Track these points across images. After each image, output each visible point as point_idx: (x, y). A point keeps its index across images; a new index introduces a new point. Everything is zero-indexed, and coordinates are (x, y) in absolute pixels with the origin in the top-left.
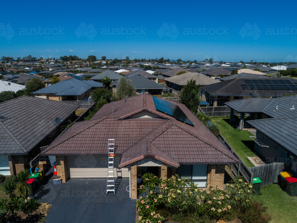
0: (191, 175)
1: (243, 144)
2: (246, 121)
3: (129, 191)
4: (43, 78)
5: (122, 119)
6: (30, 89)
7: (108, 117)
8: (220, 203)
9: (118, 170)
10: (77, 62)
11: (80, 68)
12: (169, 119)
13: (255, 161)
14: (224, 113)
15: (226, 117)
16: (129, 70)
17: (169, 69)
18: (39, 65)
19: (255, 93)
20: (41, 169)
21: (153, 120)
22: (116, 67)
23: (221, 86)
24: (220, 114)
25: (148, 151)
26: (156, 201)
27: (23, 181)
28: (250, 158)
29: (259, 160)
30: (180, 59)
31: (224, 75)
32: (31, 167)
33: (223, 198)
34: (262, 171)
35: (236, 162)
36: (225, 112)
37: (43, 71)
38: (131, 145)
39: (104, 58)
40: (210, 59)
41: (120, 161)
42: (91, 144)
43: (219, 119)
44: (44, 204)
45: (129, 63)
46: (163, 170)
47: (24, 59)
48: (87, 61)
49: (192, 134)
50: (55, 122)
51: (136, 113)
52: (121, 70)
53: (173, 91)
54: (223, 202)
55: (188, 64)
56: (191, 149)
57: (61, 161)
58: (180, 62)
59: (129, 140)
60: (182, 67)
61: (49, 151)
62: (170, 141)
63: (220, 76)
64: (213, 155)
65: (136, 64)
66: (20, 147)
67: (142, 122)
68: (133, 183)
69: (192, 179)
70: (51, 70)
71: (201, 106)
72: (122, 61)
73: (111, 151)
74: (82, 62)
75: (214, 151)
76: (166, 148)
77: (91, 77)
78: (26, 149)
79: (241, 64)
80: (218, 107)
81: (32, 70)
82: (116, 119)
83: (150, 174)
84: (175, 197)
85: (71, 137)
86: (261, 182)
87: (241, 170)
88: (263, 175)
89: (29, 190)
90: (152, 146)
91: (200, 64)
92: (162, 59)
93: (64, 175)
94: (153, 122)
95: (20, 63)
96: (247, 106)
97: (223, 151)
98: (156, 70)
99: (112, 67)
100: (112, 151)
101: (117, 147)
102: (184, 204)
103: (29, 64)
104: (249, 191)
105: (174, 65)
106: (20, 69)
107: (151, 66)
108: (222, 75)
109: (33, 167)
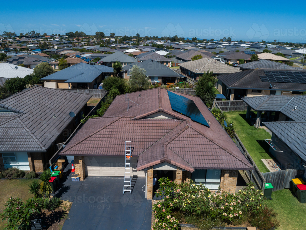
0: (205, 177)
1: (258, 144)
2: (263, 123)
3: (145, 191)
4: (48, 57)
5: (138, 119)
6: (39, 74)
7: (124, 116)
8: (232, 209)
9: (134, 169)
10: (83, 39)
11: (87, 46)
12: (185, 120)
13: (269, 164)
14: (241, 108)
15: (242, 112)
16: (140, 50)
17: (183, 49)
18: (43, 42)
19: (275, 87)
20: (60, 167)
21: (169, 120)
22: (125, 45)
23: (239, 77)
24: (236, 109)
25: (165, 156)
26: (172, 205)
27: (46, 181)
28: (264, 161)
29: (273, 162)
30: (196, 37)
31: (243, 59)
32: (51, 165)
33: (235, 204)
34: (274, 177)
35: (250, 168)
36: (241, 106)
37: (48, 49)
38: (147, 146)
39: (112, 35)
40: (229, 38)
41: (137, 164)
42: (108, 145)
43: (235, 114)
44: (65, 201)
45: (140, 41)
46: (178, 173)
47: (28, 35)
48: (95, 38)
49: (207, 137)
50: (69, 116)
51: (152, 113)
52: (131, 49)
53: (187, 79)
54: (234, 207)
55: (205, 43)
56: (206, 154)
57: (79, 161)
58: (195, 41)
59: (145, 142)
60: (197, 47)
61: (68, 151)
62: (185, 145)
63: (238, 60)
64: (227, 160)
65: (147, 42)
66: (38, 144)
67: (158, 122)
68: (149, 184)
69: (206, 182)
70: (56, 47)
71: (217, 99)
72: (132, 38)
73: (127, 153)
74: (89, 39)
75: (229, 156)
76: (182, 152)
77: (100, 59)
78: (44, 146)
79: (263, 44)
80: (235, 101)
81: (36, 48)
82: (132, 119)
83: (166, 178)
84: (189, 202)
85: (89, 137)
86: (273, 187)
87: (254, 174)
88: (275, 181)
89: (51, 189)
90: (168, 150)
91: (218, 44)
92: (176, 36)
93: (82, 173)
94: (169, 122)
95: (23, 39)
96: (265, 104)
97: (237, 156)
98: (169, 50)
99: (122, 46)
100: (129, 153)
101: (134, 148)
102: (198, 209)
103: (33, 40)
104: (260, 198)
105: (189, 44)
106: (23, 46)
107: (164, 45)
108: (241, 60)
109: (52, 165)
